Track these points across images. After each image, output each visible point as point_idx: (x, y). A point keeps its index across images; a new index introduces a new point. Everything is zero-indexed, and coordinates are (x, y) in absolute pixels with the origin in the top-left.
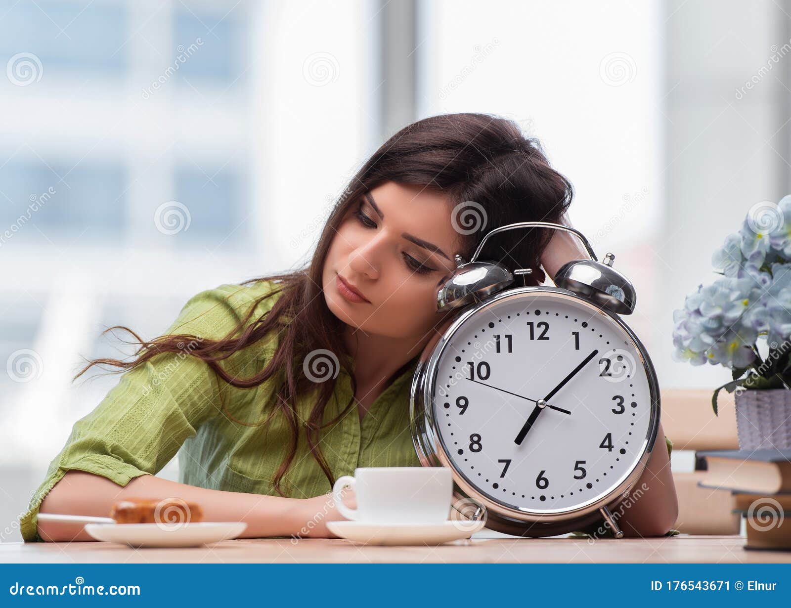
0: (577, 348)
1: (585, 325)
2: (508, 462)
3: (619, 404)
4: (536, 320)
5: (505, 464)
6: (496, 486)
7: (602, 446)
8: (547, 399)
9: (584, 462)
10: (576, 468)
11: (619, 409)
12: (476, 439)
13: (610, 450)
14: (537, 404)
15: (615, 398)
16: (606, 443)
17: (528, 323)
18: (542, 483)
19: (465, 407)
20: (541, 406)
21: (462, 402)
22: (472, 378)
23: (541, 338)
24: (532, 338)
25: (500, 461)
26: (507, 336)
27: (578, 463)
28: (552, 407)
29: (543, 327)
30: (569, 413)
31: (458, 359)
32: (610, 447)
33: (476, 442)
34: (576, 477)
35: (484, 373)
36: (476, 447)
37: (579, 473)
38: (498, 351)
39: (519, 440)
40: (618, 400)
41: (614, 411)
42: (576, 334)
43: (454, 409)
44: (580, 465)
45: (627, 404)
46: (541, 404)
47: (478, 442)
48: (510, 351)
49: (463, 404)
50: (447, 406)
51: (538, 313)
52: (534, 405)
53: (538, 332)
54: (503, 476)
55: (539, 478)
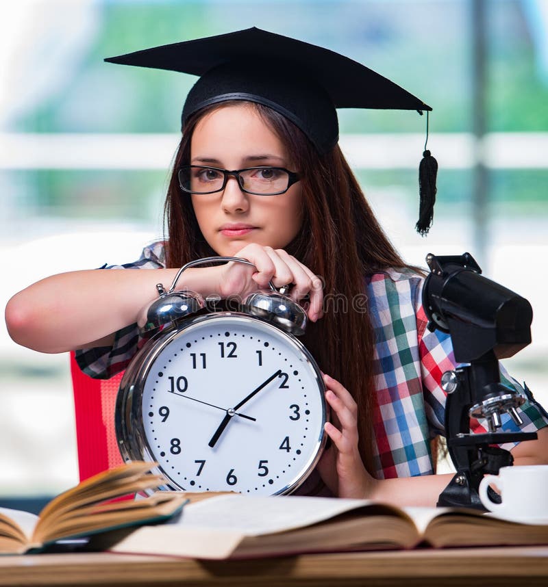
0: (260, 364)
1: (266, 344)
2: (203, 462)
3: (296, 412)
4: (226, 340)
5: (201, 464)
6: (192, 483)
7: (281, 448)
8: (236, 408)
9: (266, 462)
10: (260, 467)
11: (295, 416)
12: (175, 443)
13: (288, 451)
14: (227, 413)
15: (291, 407)
16: (285, 445)
17: (220, 344)
18: (232, 480)
19: (166, 416)
20: (231, 415)
21: (164, 411)
22: (173, 391)
23: (231, 356)
24: (223, 356)
25: (196, 462)
26: (201, 355)
27: (261, 462)
28: (240, 415)
29: (232, 346)
30: (254, 420)
31: (161, 374)
32: (288, 449)
33: (176, 446)
34: (259, 475)
35: (182, 386)
36: (176, 449)
37: (263, 471)
38: (195, 367)
39: (212, 444)
40: (295, 409)
41: (291, 418)
42: (259, 352)
43: (157, 418)
44: (263, 465)
45: (301, 412)
46: (232, 412)
47: (177, 446)
48: (204, 367)
49: (165, 413)
50: (151, 414)
51: (227, 334)
52: (224, 414)
53: (228, 350)
54: (198, 474)
55: (229, 476)
